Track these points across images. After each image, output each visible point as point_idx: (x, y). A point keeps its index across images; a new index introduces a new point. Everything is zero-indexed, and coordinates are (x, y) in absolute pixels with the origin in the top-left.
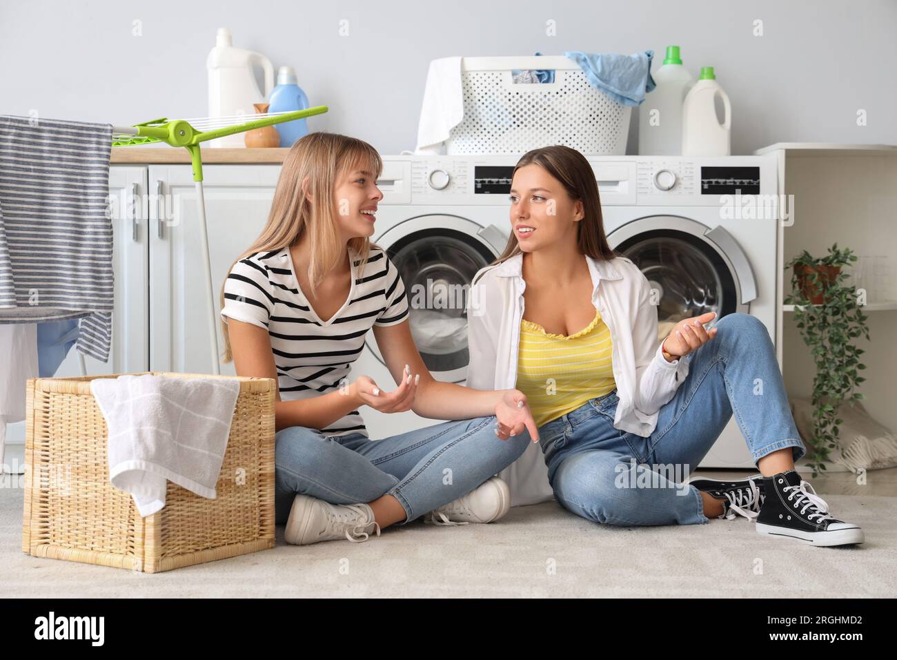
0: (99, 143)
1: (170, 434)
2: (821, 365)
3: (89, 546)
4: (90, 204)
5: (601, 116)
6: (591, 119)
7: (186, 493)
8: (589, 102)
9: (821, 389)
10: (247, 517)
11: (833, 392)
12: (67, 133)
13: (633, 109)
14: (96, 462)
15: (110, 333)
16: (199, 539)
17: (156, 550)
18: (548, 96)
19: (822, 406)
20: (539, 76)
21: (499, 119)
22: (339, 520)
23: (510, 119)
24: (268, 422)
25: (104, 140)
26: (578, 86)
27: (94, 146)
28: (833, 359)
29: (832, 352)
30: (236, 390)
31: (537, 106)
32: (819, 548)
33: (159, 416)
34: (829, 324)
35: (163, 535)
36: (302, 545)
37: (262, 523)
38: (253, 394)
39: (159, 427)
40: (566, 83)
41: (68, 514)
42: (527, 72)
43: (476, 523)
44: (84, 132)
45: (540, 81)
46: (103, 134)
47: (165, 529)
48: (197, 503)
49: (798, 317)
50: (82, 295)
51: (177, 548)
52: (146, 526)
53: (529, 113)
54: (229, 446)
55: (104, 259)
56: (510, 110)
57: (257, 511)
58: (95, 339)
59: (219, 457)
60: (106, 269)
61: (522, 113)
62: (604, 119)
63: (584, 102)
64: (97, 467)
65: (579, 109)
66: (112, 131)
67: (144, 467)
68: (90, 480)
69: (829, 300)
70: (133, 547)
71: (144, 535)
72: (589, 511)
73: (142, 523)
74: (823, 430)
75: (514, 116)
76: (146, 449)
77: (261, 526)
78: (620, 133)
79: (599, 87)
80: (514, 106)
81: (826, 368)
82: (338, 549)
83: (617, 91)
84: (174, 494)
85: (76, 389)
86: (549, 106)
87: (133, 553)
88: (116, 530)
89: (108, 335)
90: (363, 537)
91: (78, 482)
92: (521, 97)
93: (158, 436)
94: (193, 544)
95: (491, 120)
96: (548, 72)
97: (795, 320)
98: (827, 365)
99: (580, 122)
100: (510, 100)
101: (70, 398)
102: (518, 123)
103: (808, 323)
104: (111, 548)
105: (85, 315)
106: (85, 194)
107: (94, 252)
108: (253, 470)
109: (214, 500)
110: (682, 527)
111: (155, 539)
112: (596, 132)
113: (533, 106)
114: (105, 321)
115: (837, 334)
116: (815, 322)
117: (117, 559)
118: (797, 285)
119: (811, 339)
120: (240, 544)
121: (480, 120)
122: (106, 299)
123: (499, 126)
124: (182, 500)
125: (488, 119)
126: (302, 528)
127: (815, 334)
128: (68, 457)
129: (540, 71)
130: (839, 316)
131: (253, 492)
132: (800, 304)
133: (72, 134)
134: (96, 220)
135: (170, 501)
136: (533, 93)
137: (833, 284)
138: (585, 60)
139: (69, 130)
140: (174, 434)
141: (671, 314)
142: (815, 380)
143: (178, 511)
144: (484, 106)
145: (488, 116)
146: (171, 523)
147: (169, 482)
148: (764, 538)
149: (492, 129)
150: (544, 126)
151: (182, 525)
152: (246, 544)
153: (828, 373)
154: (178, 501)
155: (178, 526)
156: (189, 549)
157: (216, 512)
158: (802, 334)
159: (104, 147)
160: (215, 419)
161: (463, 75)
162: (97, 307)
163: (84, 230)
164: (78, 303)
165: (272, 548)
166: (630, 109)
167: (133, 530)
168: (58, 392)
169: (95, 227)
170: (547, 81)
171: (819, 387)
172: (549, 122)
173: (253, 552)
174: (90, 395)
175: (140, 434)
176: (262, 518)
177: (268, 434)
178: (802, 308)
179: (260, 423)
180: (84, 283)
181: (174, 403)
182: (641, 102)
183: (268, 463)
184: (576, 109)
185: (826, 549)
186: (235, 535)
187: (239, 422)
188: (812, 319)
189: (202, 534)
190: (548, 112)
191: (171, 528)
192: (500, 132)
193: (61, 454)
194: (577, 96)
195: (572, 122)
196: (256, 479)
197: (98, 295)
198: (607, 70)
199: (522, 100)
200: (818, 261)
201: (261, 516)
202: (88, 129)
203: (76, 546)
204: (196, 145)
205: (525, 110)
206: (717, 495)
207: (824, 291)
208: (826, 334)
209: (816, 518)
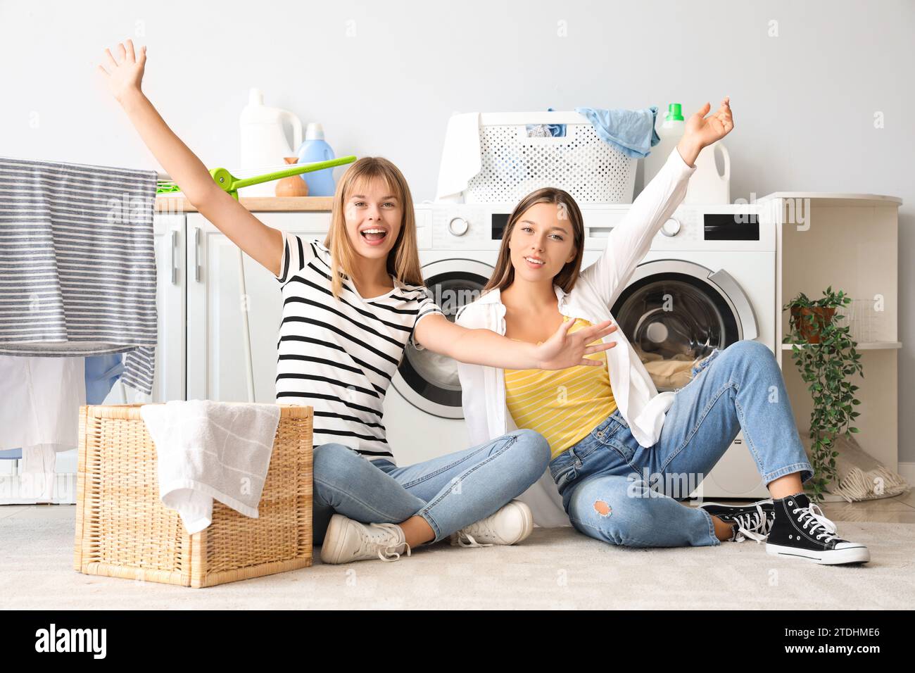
0: (145, 188)
1: (216, 455)
2: (818, 400)
3: (139, 562)
4: (136, 245)
5: (609, 167)
6: (600, 170)
7: (231, 512)
8: (598, 155)
9: (819, 423)
10: (287, 537)
11: (830, 426)
12: (115, 179)
13: (639, 161)
14: (145, 483)
15: (153, 367)
16: (242, 557)
17: (202, 566)
18: (560, 149)
19: (820, 439)
20: (551, 130)
21: (514, 170)
22: (372, 540)
23: (525, 170)
24: (307, 447)
25: (149, 186)
26: (587, 140)
27: (140, 191)
28: (830, 395)
29: (828, 388)
30: (277, 416)
31: (549, 158)
32: (827, 567)
33: (206, 438)
34: (825, 362)
35: (208, 552)
36: (338, 564)
37: (300, 543)
38: (293, 420)
39: (206, 449)
40: (577, 137)
41: (118, 533)
42: (540, 126)
43: (500, 545)
44: (131, 178)
45: (553, 135)
46: (149, 180)
47: (211, 546)
48: (241, 522)
49: (796, 355)
50: (128, 330)
51: (222, 564)
52: (193, 543)
53: (542, 164)
54: (270, 469)
55: (149, 297)
56: (525, 161)
57: (296, 531)
58: (139, 373)
59: (261, 478)
60: (150, 306)
61: (536, 164)
62: (612, 170)
63: (594, 154)
64: (145, 488)
65: (589, 160)
66: (157, 178)
67: (192, 487)
68: (139, 500)
69: (824, 339)
70: (180, 564)
71: (191, 552)
72: (606, 533)
73: (189, 541)
74: (821, 462)
75: (528, 168)
76: (194, 469)
77: (300, 545)
78: (628, 183)
79: (608, 140)
80: (528, 158)
81: (823, 403)
82: (372, 567)
83: (625, 144)
84: (221, 512)
85: (127, 414)
86: (561, 158)
87: (180, 569)
88: (164, 547)
89: (152, 369)
90: (394, 556)
91: (128, 502)
92: (535, 149)
93: (206, 457)
94: (236, 561)
95: (507, 171)
96: (560, 126)
97: (793, 358)
98: (824, 401)
99: (590, 173)
100: (524, 153)
101: (121, 423)
102: (532, 174)
103: (806, 361)
104: (159, 565)
105: (130, 350)
106: (132, 236)
107: (139, 290)
108: (292, 492)
109: (256, 520)
110: (695, 548)
111: (201, 555)
112: (605, 182)
113: (546, 158)
114: (148, 355)
115: (833, 371)
116: (812, 360)
117: (164, 575)
118: (794, 325)
119: (808, 376)
120: (279, 563)
121: (497, 171)
122: (150, 334)
123: (514, 177)
124: (227, 519)
125: (504, 171)
126: (338, 549)
127: (813, 372)
128: (118, 479)
129: (552, 125)
130: (835, 355)
131: (292, 513)
132: (798, 344)
133: (120, 180)
134: (141, 260)
135: (215, 520)
136: (546, 146)
137: (828, 324)
138: (594, 115)
139: (118, 176)
140: (220, 456)
141: (675, 354)
142: (813, 415)
143: (223, 529)
144: (500, 159)
145: (503, 168)
146: (216, 541)
147: (215, 501)
148: (774, 558)
149: (507, 179)
150: (557, 176)
151: (226, 543)
152: (285, 562)
153: (825, 408)
154: (223, 520)
155: (222, 544)
156: (233, 566)
157: (258, 531)
158: (800, 371)
159: (150, 192)
160: (258, 442)
161: (480, 129)
162: (142, 342)
163: (131, 269)
164: (124, 338)
165: (309, 566)
166: (637, 160)
167: (180, 548)
168: (109, 418)
169: (141, 267)
170: (559, 135)
171: (817, 421)
172: (560, 173)
173: (292, 570)
174: (140, 419)
175: (188, 455)
176: (300, 538)
177: (306, 458)
178: (799, 347)
179: (299, 448)
180: (130, 319)
181: (220, 427)
182: (646, 155)
183: (306, 486)
184: (586, 160)
185: (833, 567)
186: (276, 553)
187: (279, 446)
188: (809, 357)
189: (244, 552)
190: (561, 164)
191: (216, 545)
192: (515, 183)
193: (111, 476)
194: (587, 148)
195: (582, 173)
196: (295, 500)
197: (143, 331)
198: (615, 124)
199: (536, 152)
200: (814, 302)
201: (300, 536)
202: (134, 175)
203: (125, 564)
204: (234, 191)
205: (539, 161)
206: (727, 519)
207: (820, 330)
208: (822, 371)
209: (824, 538)
